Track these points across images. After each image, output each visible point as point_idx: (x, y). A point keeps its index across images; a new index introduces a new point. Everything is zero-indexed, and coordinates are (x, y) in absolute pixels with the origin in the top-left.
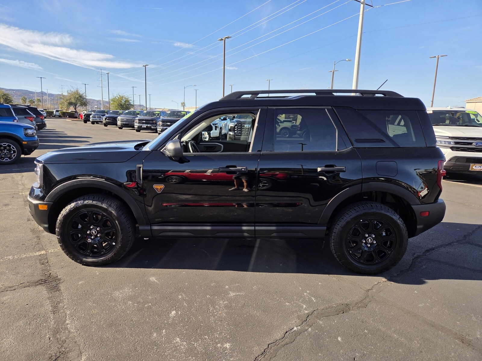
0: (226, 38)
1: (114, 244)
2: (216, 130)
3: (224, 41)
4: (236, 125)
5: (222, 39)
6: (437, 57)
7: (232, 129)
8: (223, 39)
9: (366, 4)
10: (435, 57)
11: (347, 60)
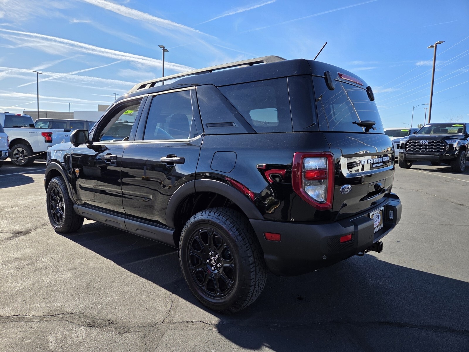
0: (437, 43)
3: (435, 48)
4: (408, 142)
5: (432, 46)
7: (404, 146)
8: (434, 45)
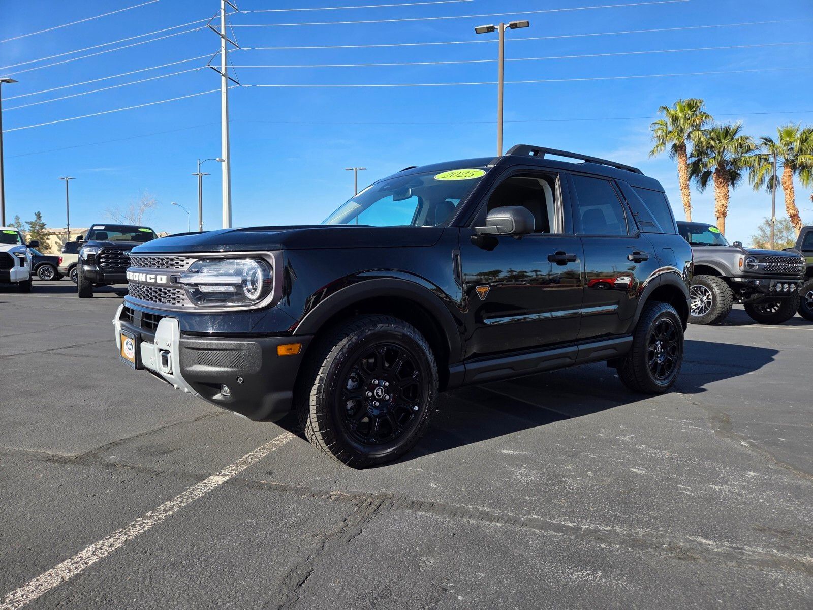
1: (416, 408)
2: (22, 265)
6: (354, 169)
9: (229, 78)
10: (352, 169)
11: (218, 159)
